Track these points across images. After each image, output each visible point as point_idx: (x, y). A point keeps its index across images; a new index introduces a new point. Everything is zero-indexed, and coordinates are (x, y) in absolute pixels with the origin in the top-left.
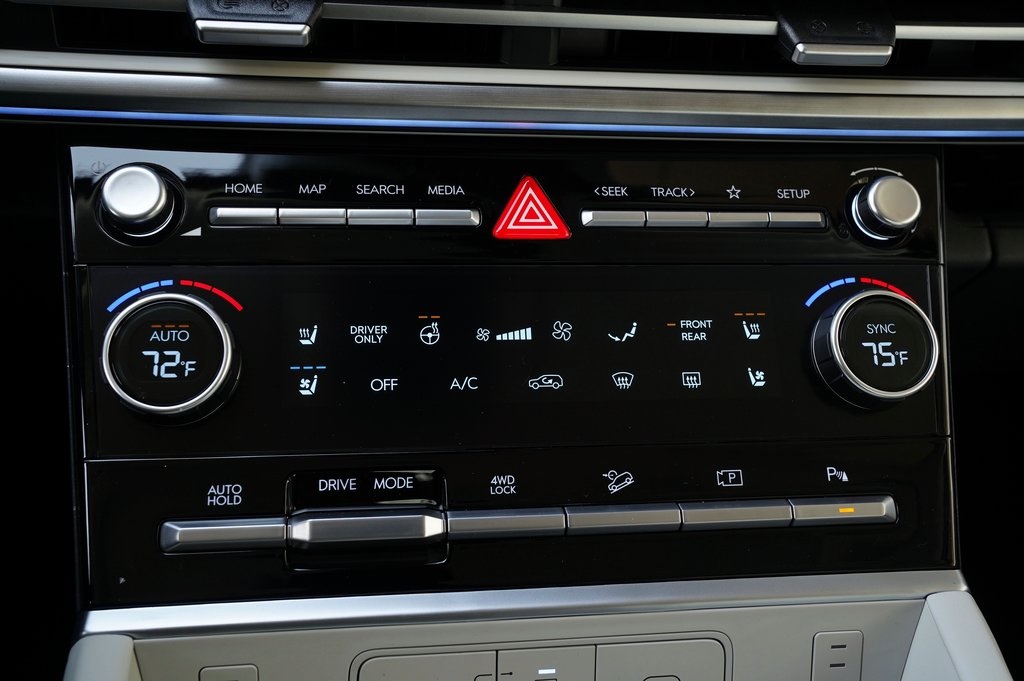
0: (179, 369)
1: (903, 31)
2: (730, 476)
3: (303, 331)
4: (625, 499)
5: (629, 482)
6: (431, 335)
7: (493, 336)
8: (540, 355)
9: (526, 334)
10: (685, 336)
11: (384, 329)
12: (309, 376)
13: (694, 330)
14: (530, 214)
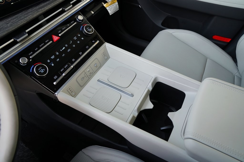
0: (43, 70)
2: (87, 47)
3: (48, 61)
4: (82, 54)
5: (81, 53)
6: (57, 53)
7: (62, 50)
8: (67, 49)
9: (64, 48)
10: (75, 39)
11: (54, 56)
12: (52, 64)
14: (56, 38)
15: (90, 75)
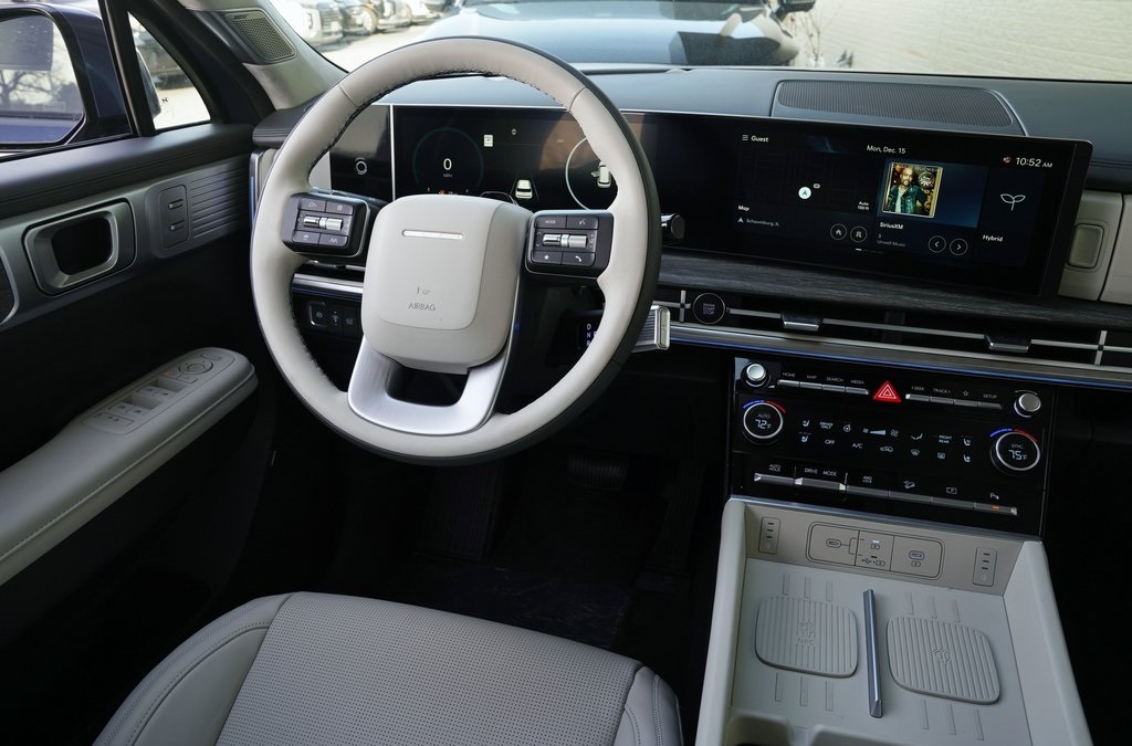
0: (766, 426)
1: (1034, 342)
2: (952, 490)
3: (804, 421)
5: (913, 486)
6: (847, 428)
7: (869, 432)
8: (886, 440)
9: (883, 433)
10: (940, 441)
11: (832, 424)
12: (805, 436)
13: (944, 439)
14: (887, 393)
15: (867, 561)
